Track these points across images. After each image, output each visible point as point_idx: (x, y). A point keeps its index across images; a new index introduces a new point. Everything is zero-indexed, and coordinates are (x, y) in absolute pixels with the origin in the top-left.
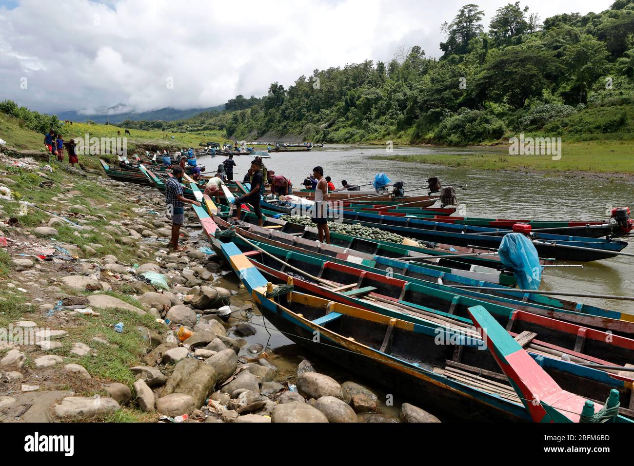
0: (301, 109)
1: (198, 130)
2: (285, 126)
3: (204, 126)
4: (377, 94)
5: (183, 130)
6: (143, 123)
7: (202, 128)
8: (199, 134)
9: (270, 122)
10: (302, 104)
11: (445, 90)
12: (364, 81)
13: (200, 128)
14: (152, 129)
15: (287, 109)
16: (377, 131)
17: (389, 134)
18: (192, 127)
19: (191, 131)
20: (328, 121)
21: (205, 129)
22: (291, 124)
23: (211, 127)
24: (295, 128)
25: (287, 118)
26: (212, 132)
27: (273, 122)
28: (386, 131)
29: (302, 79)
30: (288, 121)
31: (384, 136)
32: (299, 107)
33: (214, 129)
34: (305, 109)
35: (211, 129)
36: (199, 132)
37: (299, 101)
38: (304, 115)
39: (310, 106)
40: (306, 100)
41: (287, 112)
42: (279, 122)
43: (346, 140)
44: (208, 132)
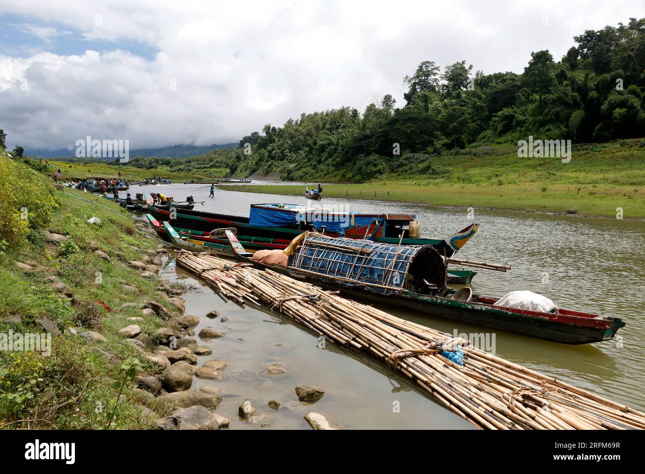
0: (284, 150)
1: (205, 168)
2: (270, 165)
3: (211, 163)
4: (330, 140)
5: (190, 168)
6: (153, 160)
7: (209, 165)
8: (206, 171)
9: (260, 161)
10: (286, 146)
11: (365, 140)
12: (341, 125)
13: (207, 165)
14: (161, 166)
15: (273, 149)
16: (322, 171)
17: (328, 174)
18: (199, 164)
19: (198, 168)
20: (297, 162)
21: (212, 167)
22: (275, 163)
23: (217, 164)
24: (278, 167)
25: (273, 158)
26: (218, 170)
27: (262, 161)
28: (327, 171)
29: (290, 122)
30: (273, 161)
31: (326, 175)
32: (283, 148)
33: (220, 166)
34: (288, 150)
35: (218, 167)
36: (206, 170)
37: (284, 143)
38: (286, 156)
39: (292, 147)
40: (290, 142)
41: (273, 152)
42: (267, 161)
43: (301, 178)
44: (214, 169)
